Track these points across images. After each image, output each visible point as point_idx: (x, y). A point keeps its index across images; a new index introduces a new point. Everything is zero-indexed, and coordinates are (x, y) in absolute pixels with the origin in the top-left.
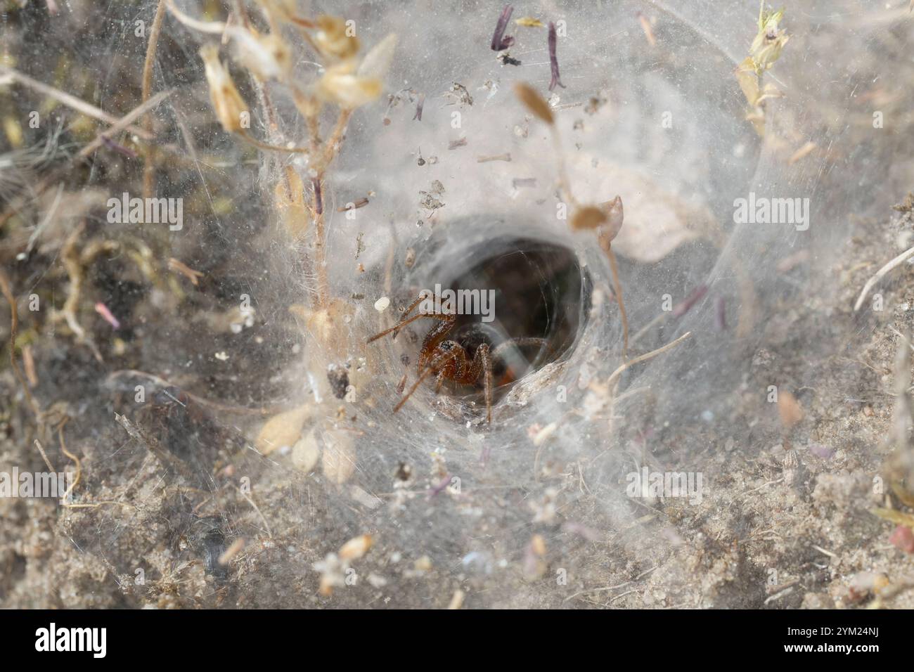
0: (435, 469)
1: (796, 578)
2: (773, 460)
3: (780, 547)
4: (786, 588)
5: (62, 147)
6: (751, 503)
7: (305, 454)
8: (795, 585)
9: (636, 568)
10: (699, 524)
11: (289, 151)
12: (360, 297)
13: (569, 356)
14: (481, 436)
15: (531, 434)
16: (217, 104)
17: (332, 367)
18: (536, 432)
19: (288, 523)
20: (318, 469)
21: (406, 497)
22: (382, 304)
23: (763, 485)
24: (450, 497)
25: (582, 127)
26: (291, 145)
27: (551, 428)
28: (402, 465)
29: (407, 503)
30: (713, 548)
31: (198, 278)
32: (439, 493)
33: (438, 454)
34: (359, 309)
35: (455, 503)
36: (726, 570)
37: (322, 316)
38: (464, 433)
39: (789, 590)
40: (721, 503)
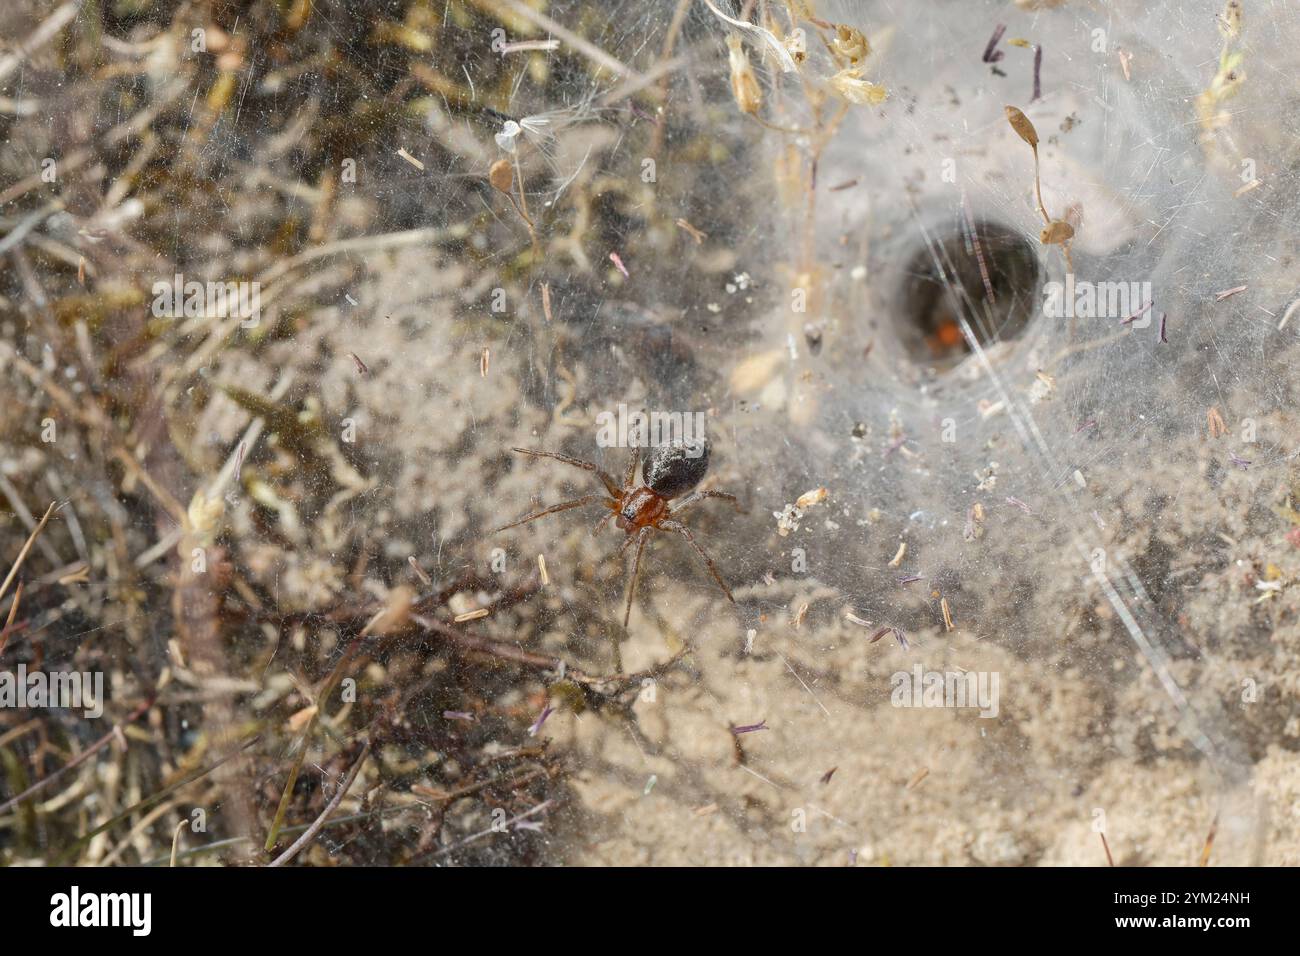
0: (891, 430)
1: (1199, 559)
2: (1189, 449)
3: (1187, 530)
4: (1187, 567)
5: (594, 110)
6: (1166, 489)
7: (773, 395)
8: (1197, 566)
9: (1058, 533)
10: (1119, 502)
11: (791, 132)
12: (839, 267)
13: (1020, 338)
14: (934, 403)
15: (980, 409)
16: (736, 88)
17: (809, 327)
18: (985, 407)
19: (753, 457)
20: (784, 410)
21: (865, 452)
22: (859, 272)
23: (1178, 471)
24: (902, 456)
25: (1057, 142)
26: (795, 127)
27: (998, 406)
28: (858, 425)
29: (864, 458)
30: (1128, 524)
31: (702, 237)
32: (894, 451)
33: (894, 414)
34: (838, 276)
35: (906, 461)
36: (1137, 546)
37: (804, 279)
38: (920, 397)
39: (1192, 569)
40: (1139, 483)
